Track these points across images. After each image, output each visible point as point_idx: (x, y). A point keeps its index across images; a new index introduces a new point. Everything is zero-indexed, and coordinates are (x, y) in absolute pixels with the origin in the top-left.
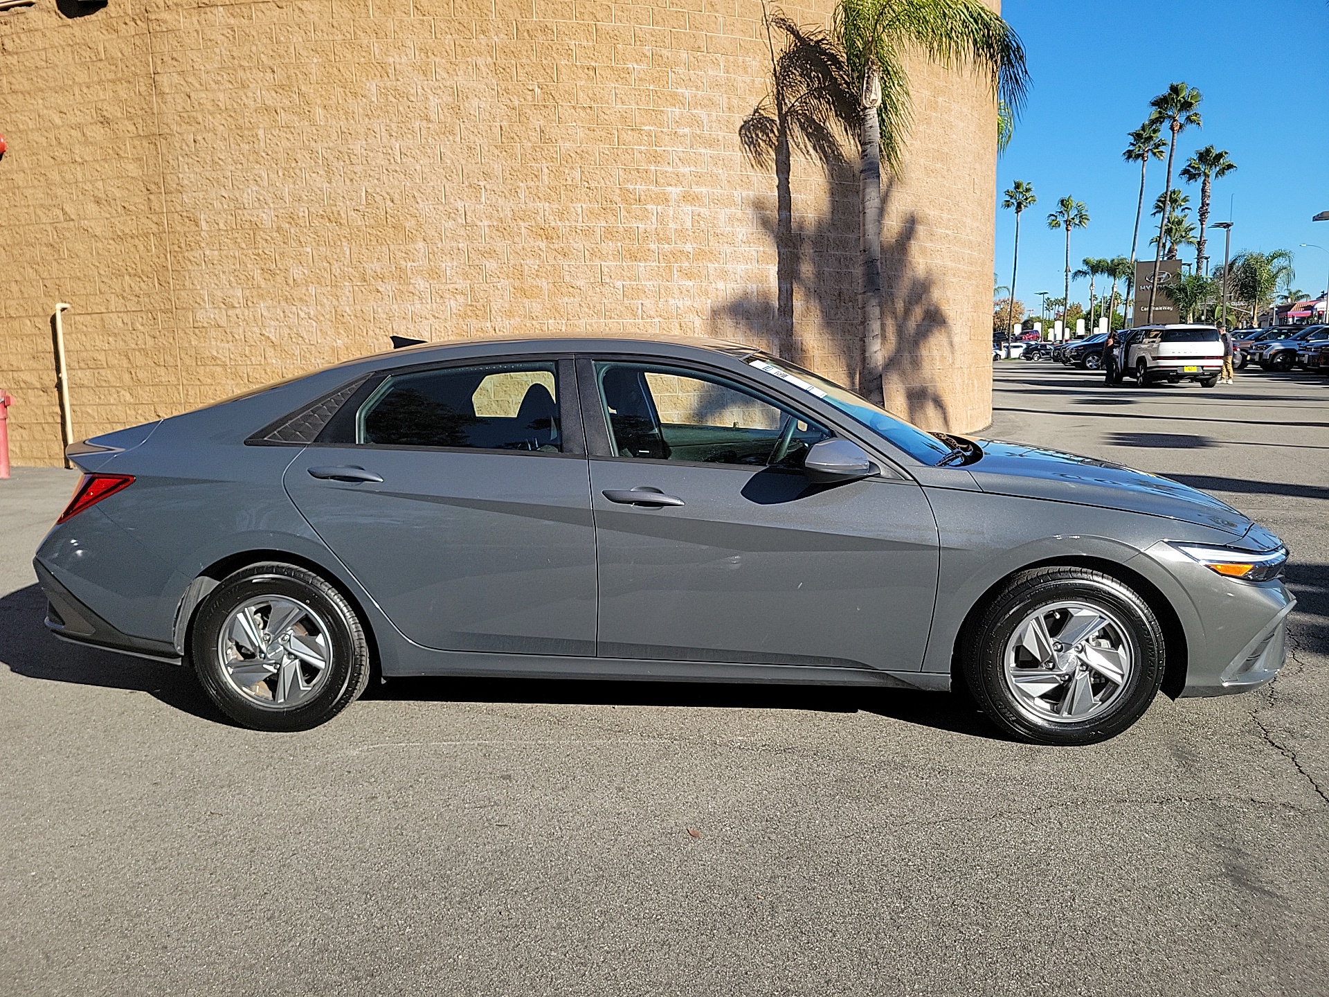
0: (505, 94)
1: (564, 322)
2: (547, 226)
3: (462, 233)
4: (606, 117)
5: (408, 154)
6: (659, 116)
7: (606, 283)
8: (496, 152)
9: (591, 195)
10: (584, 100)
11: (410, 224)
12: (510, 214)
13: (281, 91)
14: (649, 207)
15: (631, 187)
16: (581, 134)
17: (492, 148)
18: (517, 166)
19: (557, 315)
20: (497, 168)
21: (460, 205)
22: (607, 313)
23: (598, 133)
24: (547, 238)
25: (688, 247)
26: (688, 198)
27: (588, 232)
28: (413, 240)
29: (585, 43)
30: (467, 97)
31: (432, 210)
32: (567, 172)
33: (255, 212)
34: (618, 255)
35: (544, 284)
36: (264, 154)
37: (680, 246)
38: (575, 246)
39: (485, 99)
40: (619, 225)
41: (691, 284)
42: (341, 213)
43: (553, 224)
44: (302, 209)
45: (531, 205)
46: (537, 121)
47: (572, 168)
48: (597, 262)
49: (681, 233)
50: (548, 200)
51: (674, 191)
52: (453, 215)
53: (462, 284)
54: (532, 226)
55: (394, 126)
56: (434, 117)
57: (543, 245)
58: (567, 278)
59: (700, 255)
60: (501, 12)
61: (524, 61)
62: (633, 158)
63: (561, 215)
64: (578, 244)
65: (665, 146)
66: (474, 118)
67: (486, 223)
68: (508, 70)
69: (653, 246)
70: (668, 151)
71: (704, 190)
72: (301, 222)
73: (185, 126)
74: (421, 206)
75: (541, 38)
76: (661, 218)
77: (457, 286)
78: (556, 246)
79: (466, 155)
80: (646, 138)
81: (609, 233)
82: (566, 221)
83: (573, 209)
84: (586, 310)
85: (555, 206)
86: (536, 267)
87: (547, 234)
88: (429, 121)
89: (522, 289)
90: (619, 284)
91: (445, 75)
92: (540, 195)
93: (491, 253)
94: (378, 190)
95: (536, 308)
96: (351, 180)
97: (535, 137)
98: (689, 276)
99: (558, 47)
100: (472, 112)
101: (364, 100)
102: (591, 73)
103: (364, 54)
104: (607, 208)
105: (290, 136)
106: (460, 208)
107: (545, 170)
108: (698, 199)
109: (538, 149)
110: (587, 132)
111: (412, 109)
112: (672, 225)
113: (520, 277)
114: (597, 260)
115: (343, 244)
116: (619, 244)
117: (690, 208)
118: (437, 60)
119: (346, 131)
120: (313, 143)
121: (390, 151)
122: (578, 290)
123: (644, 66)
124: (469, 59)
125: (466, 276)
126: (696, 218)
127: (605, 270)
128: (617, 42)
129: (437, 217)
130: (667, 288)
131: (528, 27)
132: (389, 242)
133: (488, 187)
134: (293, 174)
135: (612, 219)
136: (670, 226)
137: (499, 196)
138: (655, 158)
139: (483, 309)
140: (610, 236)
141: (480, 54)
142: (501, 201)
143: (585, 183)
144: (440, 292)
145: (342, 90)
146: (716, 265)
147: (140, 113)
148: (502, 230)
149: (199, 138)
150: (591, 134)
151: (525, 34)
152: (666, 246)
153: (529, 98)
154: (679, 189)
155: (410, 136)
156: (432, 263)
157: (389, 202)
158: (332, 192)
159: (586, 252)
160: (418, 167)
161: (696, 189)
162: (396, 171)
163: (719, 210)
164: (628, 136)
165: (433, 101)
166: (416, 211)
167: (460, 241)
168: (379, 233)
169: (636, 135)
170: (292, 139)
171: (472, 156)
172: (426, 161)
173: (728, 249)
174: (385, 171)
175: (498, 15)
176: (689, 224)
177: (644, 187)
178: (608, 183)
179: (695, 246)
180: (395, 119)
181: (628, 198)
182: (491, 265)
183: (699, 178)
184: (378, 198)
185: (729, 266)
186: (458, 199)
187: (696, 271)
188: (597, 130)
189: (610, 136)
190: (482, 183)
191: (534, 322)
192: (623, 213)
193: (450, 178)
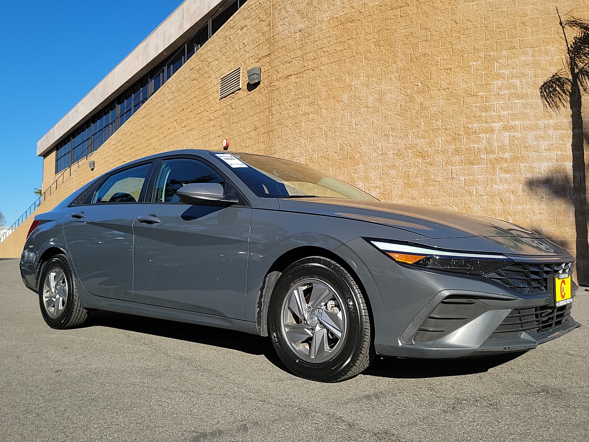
0: (404, 89)
1: (430, 200)
2: (422, 151)
3: (380, 158)
4: (456, 92)
5: (358, 124)
6: (488, 87)
7: (455, 178)
8: (398, 117)
9: (447, 132)
10: (444, 85)
11: (357, 156)
12: (403, 147)
13: (311, 105)
14: (481, 135)
15: (470, 126)
16: (442, 102)
17: (396, 116)
18: (408, 123)
19: (426, 196)
20: (398, 125)
21: (380, 145)
22: (454, 194)
23: (452, 100)
24: (422, 157)
25: (507, 155)
26: (506, 128)
27: (444, 152)
28: (358, 164)
29: (446, 57)
30: (385, 94)
31: (367, 149)
32: (434, 122)
33: (298, 158)
34: (461, 163)
35: (420, 181)
36: (303, 133)
37: (501, 155)
38: (437, 159)
39: (394, 93)
40: (463, 146)
41: (509, 176)
42: (330, 154)
43: (425, 149)
44: (315, 155)
45: (414, 141)
46: (419, 99)
47: (437, 120)
48: (449, 167)
49: (502, 148)
50: (424, 137)
51: (497, 125)
52: (376, 150)
53: (379, 183)
54: (414, 152)
55: (353, 112)
56: (370, 105)
57: (420, 161)
58: (432, 177)
59: (515, 159)
60: (403, 51)
61: (413, 72)
62: (472, 111)
63: (430, 144)
64: (439, 158)
65: (492, 102)
66: (388, 103)
67: (392, 152)
68: (405, 78)
69: (483, 156)
70: (494, 105)
71: (517, 123)
72: (314, 160)
73: (279, 126)
74: (363, 147)
75: (423, 59)
76: (489, 141)
77: (377, 184)
78: (427, 161)
79: (384, 121)
80: (480, 99)
81: (457, 151)
82: (433, 147)
83: (436, 141)
84: (443, 193)
85: (427, 140)
86: (416, 172)
87: (422, 155)
88: (368, 108)
89: (408, 184)
90: (462, 178)
91: (376, 86)
92: (419, 136)
93: (393, 167)
94: (345, 142)
95: (415, 193)
96: (335, 139)
97: (417, 107)
98: (507, 171)
99: (431, 62)
100: (387, 100)
101: (342, 103)
102: (449, 71)
103: (343, 83)
104: (456, 138)
105: (313, 124)
106: (379, 146)
107: (423, 123)
108: (513, 128)
109: (419, 113)
110: (446, 101)
111: (361, 104)
112: (496, 144)
113: (407, 177)
114: (450, 166)
115: (330, 168)
116: (463, 157)
117: (508, 134)
118: (373, 79)
119: (334, 118)
120: (321, 125)
121: (351, 124)
122: (439, 183)
123: (479, 63)
124: (388, 76)
125: (381, 179)
126: (512, 139)
127: (454, 171)
128: (463, 53)
129: (370, 151)
130: (492, 179)
131: (416, 55)
132: (348, 166)
133: (393, 135)
134: (313, 140)
135: (458, 144)
136: (495, 144)
137: (399, 138)
138: (486, 109)
139: (388, 194)
140: (457, 153)
141: (392, 72)
142: (399, 141)
143: (444, 127)
144: (369, 187)
145: (333, 100)
146: (526, 164)
147: (266, 123)
148: (399, 154)
149: (283, 130)
150: (448, 102)
151: (415, 59)
152: (492, 156)
153: (416, 89)
154: (501, 124)
155: (360, 116)
156: (366, 174)
157: (349, 148)
158: (327, 145)
159: (443, 162)
160: (362, 130)
161: (512, 123)
162: (353, 133)
163: (528, 133)
164: (470, 100)
165: (371, 98)
166: (360, 150)
167: (379, 162)
168: (344, 162)
169: (474, 98)
170: (314, 125)
171: (386, 121)
172: (366, 126)
173: (535, 155)
174: (348, 133)
175: (402, 53)
176: (507, 142)
177: (479, 125)
178: (456, 125)
179: (511, 154)
180: (354, 110)
181: (468, 132)
182: (393, 173)
183: (514, 117)
184: (345, 146)
185: (535, 165)
186: (379, 142)
187: (511, 168)
188: (452, 99)
189: (458, 101)
190: (390, 133)
191: (414, 201)
192: (465, 140)
193: (376, 133)
